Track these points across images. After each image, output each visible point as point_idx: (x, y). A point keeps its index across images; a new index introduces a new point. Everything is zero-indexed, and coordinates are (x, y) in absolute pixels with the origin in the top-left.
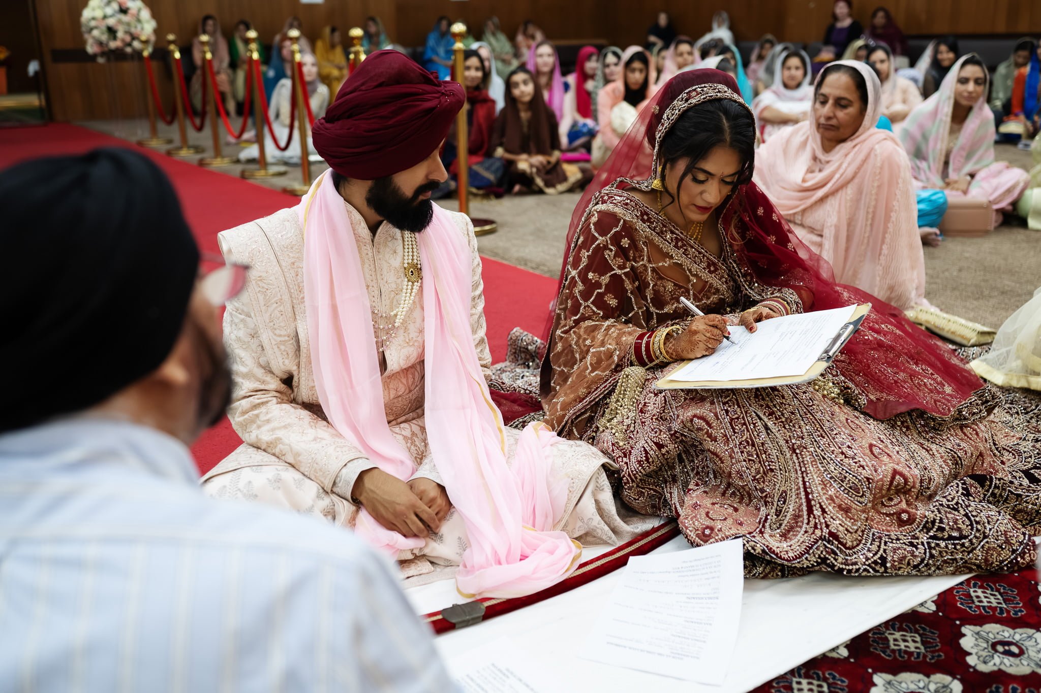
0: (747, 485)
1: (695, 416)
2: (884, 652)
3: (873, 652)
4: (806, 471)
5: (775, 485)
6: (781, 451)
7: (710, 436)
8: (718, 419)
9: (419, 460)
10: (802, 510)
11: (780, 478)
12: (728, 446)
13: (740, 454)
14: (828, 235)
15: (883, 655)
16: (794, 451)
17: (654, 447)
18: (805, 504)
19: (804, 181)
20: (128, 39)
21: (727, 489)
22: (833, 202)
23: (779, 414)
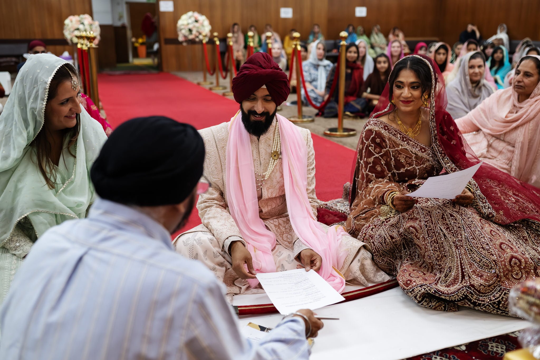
0: (432, 262)
1: (411, 226)
2: (484, 351)
3: (478, 350)
4: (462, 258)
5: (446, 263)
6: (451, 247)
7: (416, 236)
8: (421, 229)
9: (281, 235)
10: (459, 276)
11: (449, 260)
12: (424, 242)
13: (430, 247)
14: (517, 146)
15: (483, 352)
16: (457, 248)
17: (389, 238)
18: (460, 274)
19: (506, 117)
20: (197, 34)
21: (422, 264)
22: (521, 129)
23: (452, 228)
